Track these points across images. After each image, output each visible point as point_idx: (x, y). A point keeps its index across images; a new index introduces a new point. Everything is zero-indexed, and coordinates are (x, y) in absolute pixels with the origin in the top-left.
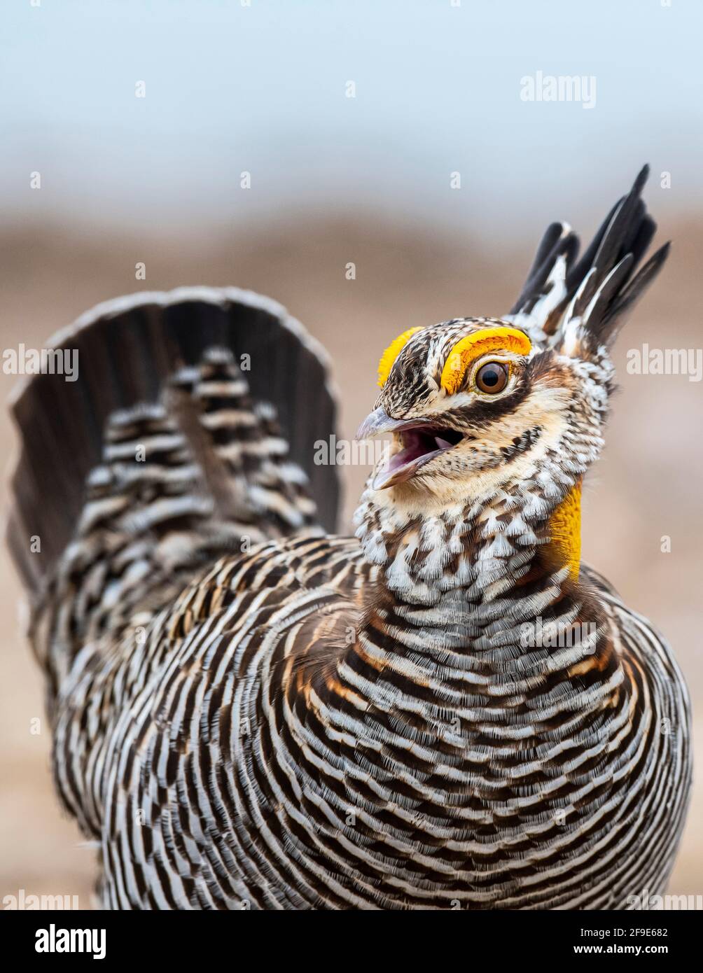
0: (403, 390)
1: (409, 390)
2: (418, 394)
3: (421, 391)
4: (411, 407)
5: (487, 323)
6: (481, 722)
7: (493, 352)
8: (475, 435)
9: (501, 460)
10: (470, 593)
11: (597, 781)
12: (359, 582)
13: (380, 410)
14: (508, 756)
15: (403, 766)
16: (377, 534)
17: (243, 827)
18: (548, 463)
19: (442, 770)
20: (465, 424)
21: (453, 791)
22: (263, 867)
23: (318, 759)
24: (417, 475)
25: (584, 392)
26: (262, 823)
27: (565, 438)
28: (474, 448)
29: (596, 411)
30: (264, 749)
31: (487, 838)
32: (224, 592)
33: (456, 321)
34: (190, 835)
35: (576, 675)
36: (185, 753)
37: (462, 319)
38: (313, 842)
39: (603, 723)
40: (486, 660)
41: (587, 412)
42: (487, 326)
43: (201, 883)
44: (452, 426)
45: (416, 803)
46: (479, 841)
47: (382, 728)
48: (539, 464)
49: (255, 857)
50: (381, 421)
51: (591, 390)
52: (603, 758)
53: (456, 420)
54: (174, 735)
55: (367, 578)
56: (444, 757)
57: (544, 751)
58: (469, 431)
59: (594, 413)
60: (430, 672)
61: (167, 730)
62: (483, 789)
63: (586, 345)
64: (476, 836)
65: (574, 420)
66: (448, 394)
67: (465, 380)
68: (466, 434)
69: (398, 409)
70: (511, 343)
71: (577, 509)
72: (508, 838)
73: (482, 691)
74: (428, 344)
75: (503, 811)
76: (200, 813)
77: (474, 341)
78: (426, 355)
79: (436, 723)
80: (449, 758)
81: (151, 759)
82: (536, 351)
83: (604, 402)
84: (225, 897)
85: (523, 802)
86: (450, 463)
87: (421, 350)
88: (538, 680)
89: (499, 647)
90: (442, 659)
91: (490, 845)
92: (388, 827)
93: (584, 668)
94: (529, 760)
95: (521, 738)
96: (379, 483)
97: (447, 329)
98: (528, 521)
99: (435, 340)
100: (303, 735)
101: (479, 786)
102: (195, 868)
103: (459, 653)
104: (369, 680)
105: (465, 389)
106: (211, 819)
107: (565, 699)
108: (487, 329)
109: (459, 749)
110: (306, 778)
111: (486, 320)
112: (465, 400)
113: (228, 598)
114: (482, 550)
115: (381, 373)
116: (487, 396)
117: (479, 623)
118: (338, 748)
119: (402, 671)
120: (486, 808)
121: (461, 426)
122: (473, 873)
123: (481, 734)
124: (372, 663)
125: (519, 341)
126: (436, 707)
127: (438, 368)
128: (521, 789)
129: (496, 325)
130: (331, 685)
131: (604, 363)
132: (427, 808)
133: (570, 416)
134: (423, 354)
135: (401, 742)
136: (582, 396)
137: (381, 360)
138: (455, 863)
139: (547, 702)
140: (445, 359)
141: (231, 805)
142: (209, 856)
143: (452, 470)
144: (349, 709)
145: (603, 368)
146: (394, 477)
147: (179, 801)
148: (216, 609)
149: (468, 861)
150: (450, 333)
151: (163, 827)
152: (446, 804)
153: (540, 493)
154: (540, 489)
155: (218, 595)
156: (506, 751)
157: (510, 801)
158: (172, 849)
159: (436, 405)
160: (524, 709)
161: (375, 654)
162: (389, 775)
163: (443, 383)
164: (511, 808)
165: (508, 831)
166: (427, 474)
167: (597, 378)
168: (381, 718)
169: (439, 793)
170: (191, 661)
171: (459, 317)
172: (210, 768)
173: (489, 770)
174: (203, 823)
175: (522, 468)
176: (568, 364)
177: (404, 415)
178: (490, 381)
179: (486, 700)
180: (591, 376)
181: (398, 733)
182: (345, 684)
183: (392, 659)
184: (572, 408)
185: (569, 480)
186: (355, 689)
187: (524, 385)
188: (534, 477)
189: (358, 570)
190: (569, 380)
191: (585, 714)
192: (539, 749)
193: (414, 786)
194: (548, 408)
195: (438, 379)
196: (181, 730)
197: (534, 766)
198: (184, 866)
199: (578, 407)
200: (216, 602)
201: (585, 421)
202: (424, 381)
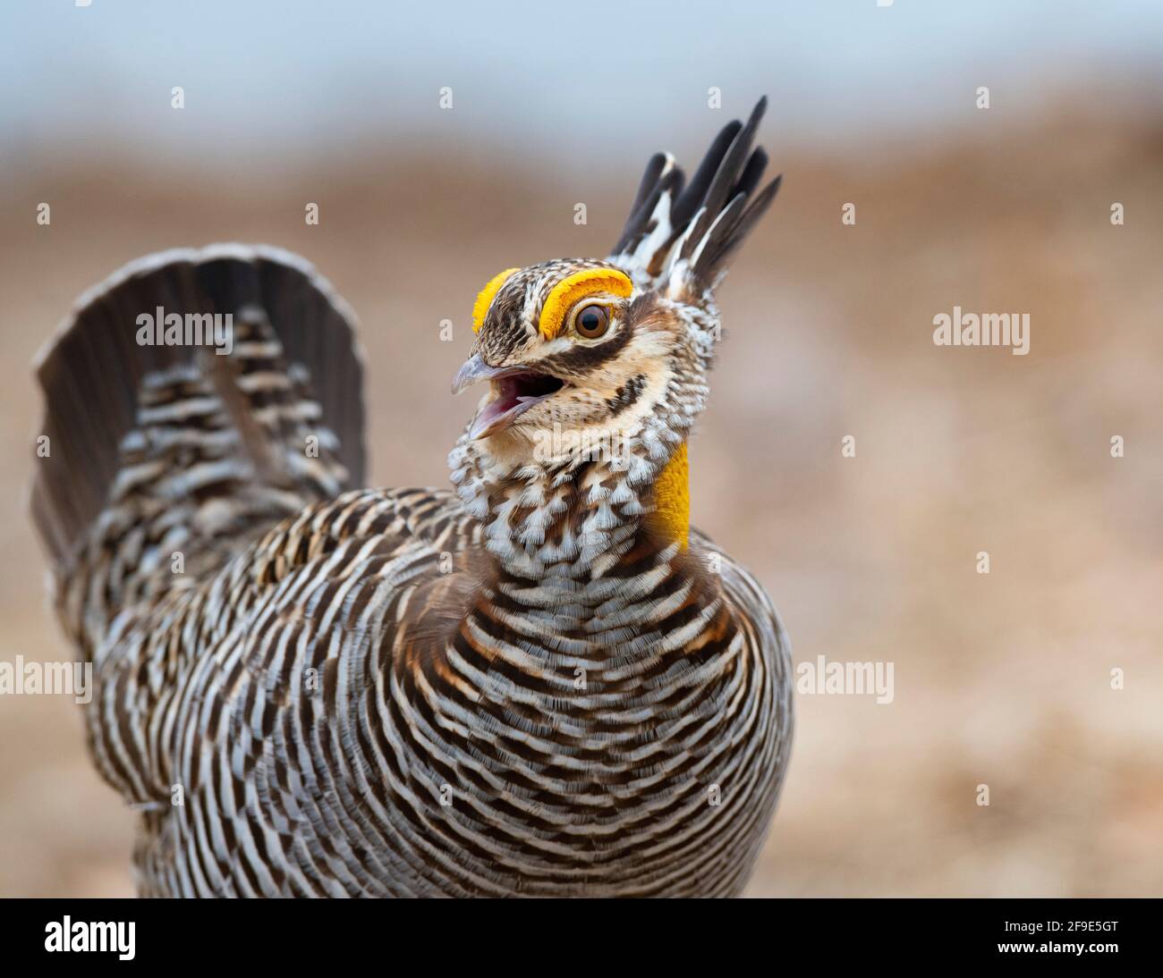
0: (500, 336)
1: (506, 336)
2: (516, 340)
3: (518, 337)
4: (509, 354)
5: (586, 264)
6: (598, 709)
7: (594, 295)
8: (576, 384)
9: (607, 414)
10: (577, 569)
11: (717, 750)
12: (462, 545)
13: (476, 357)
14: (628, 741)
15: (518, 758)
16: (477, 482)
17: (345, 789)
18: (655, 420)
19: (560, 760)
20: (565, 370)
21: (571, 780)
22: (367, 831)
23: (427, 741)
24: (515, 424)
25: (689, 336)
26: (367, 789)
27: (671, 389)
28: (576, 398)
29: (701, 358)
30: (370, 714)
31: (607, 820)
32: (324, 539)
33: (554, 263)
34: (287, 790)
35: (693, 651)
36: (284, 704)
37: (560, 260)
38: (419, 819)
39: (721, 690)
40: (600, 643)
41: (691, 358)
42: (586, 267)
43: (300, 840)
44: (552, 373)
45: (532, 793)
46: (599, 824)
47: (494, 720)
48: (645, 421)
49: (357, 820)
50: (478, 369)
51: (695, 335)
52: (723, 725)
53: (556, 366)
54: (272, 686)
55: (470, 539)
56: (561, 747)
57: (664, 730)
58: (569, 378)
59: (698, 360)
60: (543, 661)
61: (262, 679)
62: (602, 775)
63: (691, 289)
64: (596, 819)
65: (679, 366)
66: (546, 340)
67: (564, 324)
68: (566, 381)
69: (496, 356)
70: (612, 285)
71: (684, 464)
72: (629, 817)
73: (598, 678)
74: (525, 287)
75: (624, 793)
76: (299, 769)
77: (574, 284)
78: (523, 300)
79: (551, 714)
80: (566, 748)
81: (242, 708)
82: (637, 292)
83: (709, 348)
84: (327, 857)
85: (645, 783)
86: (549, 412)
87: (518, 294)
88: (653, 660)
89: (612, 629)
90: (553, 645)
91: (611, 825)
92: (502, 814)
93: (701, 643)
94: (650, 741)
95: (640, 721)
96: (476, 433)
97: (545, 271)
98: (633, 487)
99: (532, 283)
100: (411, 715)
101: (598, 772)
102: (293, 824)
103: (571, 638)
104: (480, 669)
105: (564, 334)
106: (311, 775)
107: (683, 676)
108: (587, 271)
109: (576, 739)
110: (413, 757)
111: (585, 261)
112: (565, 345)
113: (330, 546)
114: (585, 523)
115: (476, 318)
116: (587, 340)
117: (587, 604)
118: (450, 737)
119: (514, 660)
120: (606, 792)
121: (561, 372)
122: (594, 853)
123: (598, 721)
124: (482, 652)
125: (620, 283)
126: (551, 698)
127: (536, 312)
128: (642, 771)
129: (596, 266)
130: (441, 670)
131: (709, 307)
132: (544, 797)
133: (674, 362)
134: (520, 297)
135: (516, 735)
136: (686, 340)
137: (476, 304)
138: (574, 846)
139: (664, 682)
140: (543, 303)
141: (334, 766)
142: (307, 813)
143: (551, 419)
144: (461, 699)
145: (708, 313)
146: (491, 427)
147: (275, 755)
148: (315, 555)
149: (587, 843)
150: (548, 275)
151: (257, 782)
152: (565, 792)
153: (645, 454)
154: (646, 450)
155: (316, 541)
156: (625, 736)
157: (631, 783)
158: (267, 804)
159: (535, 352)
160: (641, 691)
161: (484, 641)
162: (504, 766)
163: (542, 327)
164: (632, 790)
165: (629, 811)
166: (525, 423)
167: (702, 322)
168: (494, 710)
169: (557, 783)
170: (290, 607)
171: (556, 258)
172: (312, 723)
173: (608, 756)
174: (303, 779)
175: (627, 423)
176: (671, 307)
177: (502, 362)
178: (590, 323)
179: (601, 686)
180: (696, 320)
181: (512, 726)
182: (455, 671)
183: (503, 647)
184: (675, 353)
185: (675, 437)
186: (466, 679)
187: (626, 329)
188: (639, 435)
189: (460, 531)
190: (672, 323)
191: (703, 687)
192: (659, 729)
193: (530, 777)
194: (650, 353)
195: (536, 324)
196: (280, 680)
197: (655, 747)
198: (281, 822)
199: (681, 352)
200: (315, 548)
201: (690, 368)
202: (522, 326)
